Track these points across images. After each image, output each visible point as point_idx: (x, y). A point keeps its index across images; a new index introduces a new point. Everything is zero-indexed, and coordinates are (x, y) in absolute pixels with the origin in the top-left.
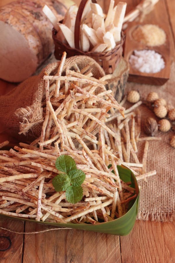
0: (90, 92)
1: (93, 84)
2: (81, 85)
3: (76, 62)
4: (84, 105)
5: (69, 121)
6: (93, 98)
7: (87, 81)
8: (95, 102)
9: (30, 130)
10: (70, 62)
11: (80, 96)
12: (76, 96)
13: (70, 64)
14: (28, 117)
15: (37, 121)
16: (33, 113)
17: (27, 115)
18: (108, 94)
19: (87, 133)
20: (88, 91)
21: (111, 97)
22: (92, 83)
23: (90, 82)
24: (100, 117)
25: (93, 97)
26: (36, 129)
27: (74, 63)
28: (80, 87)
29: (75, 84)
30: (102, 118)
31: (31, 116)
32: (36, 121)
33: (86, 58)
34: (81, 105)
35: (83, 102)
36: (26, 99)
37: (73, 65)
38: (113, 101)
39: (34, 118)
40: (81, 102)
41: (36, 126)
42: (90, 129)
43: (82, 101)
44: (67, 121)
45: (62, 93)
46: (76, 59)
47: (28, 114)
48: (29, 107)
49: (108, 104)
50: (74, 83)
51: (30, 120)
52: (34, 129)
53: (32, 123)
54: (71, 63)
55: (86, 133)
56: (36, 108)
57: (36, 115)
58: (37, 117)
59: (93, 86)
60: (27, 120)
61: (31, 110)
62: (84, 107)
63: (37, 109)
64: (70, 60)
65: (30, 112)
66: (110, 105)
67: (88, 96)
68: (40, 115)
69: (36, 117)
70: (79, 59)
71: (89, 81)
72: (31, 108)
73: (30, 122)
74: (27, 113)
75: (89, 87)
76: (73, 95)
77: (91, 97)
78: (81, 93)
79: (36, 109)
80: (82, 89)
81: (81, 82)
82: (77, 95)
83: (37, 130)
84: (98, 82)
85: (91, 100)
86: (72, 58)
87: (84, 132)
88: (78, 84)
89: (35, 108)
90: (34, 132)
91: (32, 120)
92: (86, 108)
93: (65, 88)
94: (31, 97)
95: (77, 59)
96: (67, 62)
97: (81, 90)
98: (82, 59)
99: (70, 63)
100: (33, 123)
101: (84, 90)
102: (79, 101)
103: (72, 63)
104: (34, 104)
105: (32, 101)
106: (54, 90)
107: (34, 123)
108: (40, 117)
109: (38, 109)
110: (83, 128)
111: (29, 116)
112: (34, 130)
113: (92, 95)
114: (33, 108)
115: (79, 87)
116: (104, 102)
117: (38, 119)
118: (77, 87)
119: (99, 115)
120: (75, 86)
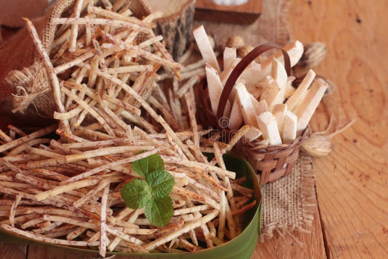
0: (127, 41)
1: (132, 29)
2: (113, 29)
4: (117, 62)
5: (94, 90)
6: (131, 51)
7: (123, 24)
8: (135, 56)
9: (31, 106)
11: (110, 48)
12: (103, 48)
14: (27, 84)
15: (41, 90)
16: (33, 78)
17: (25, 82)
18: (157, 42)
19: (125, 105)
20: (124, 40)
21: (162, 47)
22: (131, 27)
23: (127, 26)
24: (145, 80)
25: (131, 49)
26: (41, 102)
28: (111, 34)
29: (103, 30)
30: (148, 81)
31: (31, 83)
32: (39, 90)
34: (114, 61)
35: (116, 57)
36: (26, 56)
38: (164, 54)
39: (37, 86)
40: (113, 57)
41: (41, 98)
42: (129, 101)
43: (114, 55)
44: (92, 89)
45: (82, 43)
47: (27, 79)
48: (27, 69)
49: (156, 60)
50: (102, 27)
51: (29, 89)
52: (38, 102)
53: (33, 93)
55: (123, 106)
56: (39, 70)
57: (39, 81)
58: (41, 85)
59: (132, 31)
60: (24, 89)
61: (30, 74)
62: (118, 65)
63: (41, 70)
65: (29, 76)
67: (122, 47)
68: (46, 80)
69: (39, 84)
71: (125, 24)
72: (30, 71)
73: (29, 93)
74: (25, 78)
75: (126, 33)
76: (97, 47)
77: (127, 49)
78: (113, 42)
79: (39, 72)
80: (114, 36)
81: (112, 25)
82: (105, 47)
83: (43, 104)
84: (140, 25)
85: (128, 53)
87: (121, 104)
88: (107, 28)
89: (37, 70)
90: (38, 108)
91: (33, 90)
92: (121, 65)
93: (87, 35)
94: (33, 52)
97: (111, 38)
100: (34, 95)
101: (117, 39)
102: (110, 56)
104: (36, 63)
105: (33, 58)
106: (69, 41)
107: (36, 95)
108: (46, 84)
109: (43, 71)
110: (117, 98)
111: (28, 82)
112: (39, 104)
113: (129, 47)
114: (35, 69)
115: (109, 33)
116: (149, 56)
117: (43, 88)
118: (105, 33)
119: (143, 77)
120: (103, 32)
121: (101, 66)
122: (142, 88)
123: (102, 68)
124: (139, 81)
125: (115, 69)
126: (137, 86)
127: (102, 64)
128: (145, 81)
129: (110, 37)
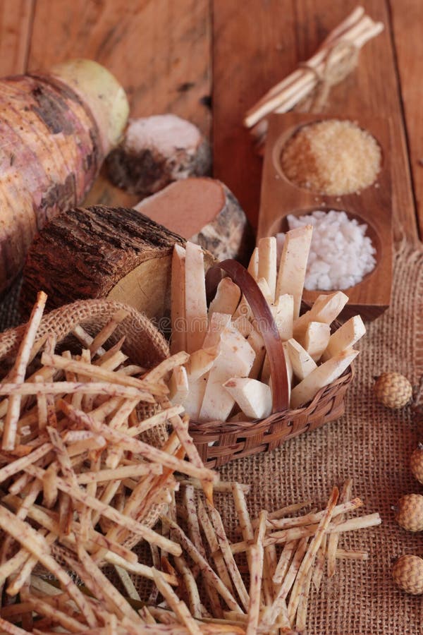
0: (114, 422)
1: (125, 396)
3: (77, 322)
6: (121, 444)
7: (107, 389)
8: (128, 448)
10: (58, 324)
11: (80, 438)
12: (67, 441)
13: (60, 329)
18: (174, 417)
19: (109, 544)
20: (107, 420)
21: (182, 429)
22: (122, 394)
23: (115, 392)
24: (149, 493)
27: (71, 323)
28: (85, 411)
29: (70, 402)
30: (154, 496)
33: (108, 307)
37: (68, 331)
38: (186, 445)
42: (118, 534)
44: (48, 511)
46: (77, 314)
50: (67, 397)
54: (63, 325)
55: (106, 545)
59: (125, 400)
62: (98, 466)
64: (58, 316)
66: (174, 464)
67: (101, 442)
70: (86, 310)
71: (111, 388)
75: (113, 405)
76: (56, 440)
77: (116, 441)
78: (87, 428)
80: (90, 415)
81: (87, 393)
82: (71, 439)
84: (139, 389)
86: (66, 308)
87: (102, 542)
88: (78, 399)
95: (81, 312)
96: (50, 323)
97: (85, 418)
98: (96, 310)
99: (58, 328)
101: (95, 418)
103: (67, 325)
106: (2, 429)
110: (95, 529)
115: (82, 407)
118: (75, 410)
119: (145, 486)
120: (70, 407)
121: (64, 472)
122: (143, 508)
123: (67, 477)
124: (138, 496)
125: (92, 474)
126: (134, 504)
127: (67, 470)
128: (149, 495)
129: (82, 418)
